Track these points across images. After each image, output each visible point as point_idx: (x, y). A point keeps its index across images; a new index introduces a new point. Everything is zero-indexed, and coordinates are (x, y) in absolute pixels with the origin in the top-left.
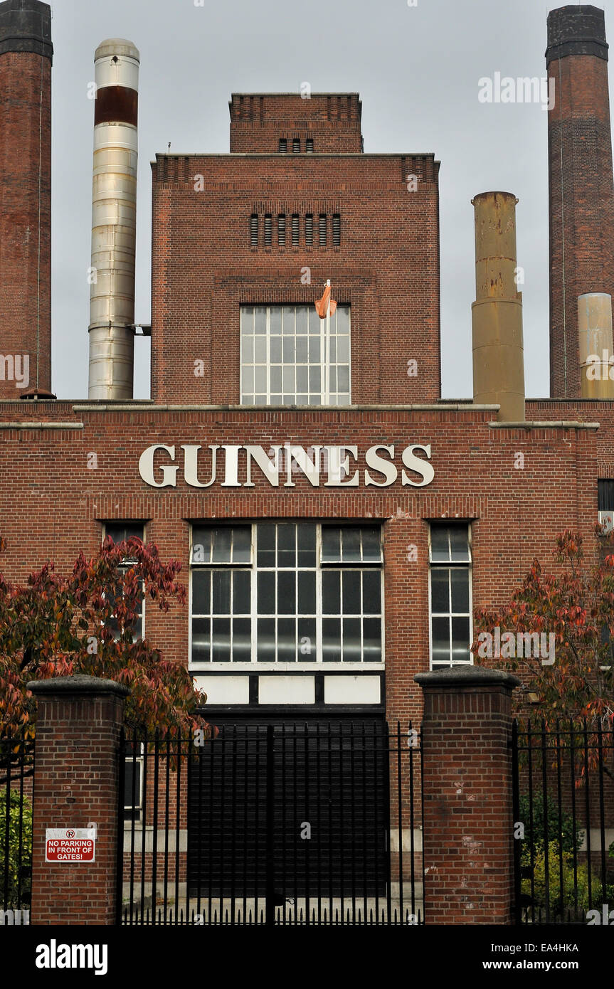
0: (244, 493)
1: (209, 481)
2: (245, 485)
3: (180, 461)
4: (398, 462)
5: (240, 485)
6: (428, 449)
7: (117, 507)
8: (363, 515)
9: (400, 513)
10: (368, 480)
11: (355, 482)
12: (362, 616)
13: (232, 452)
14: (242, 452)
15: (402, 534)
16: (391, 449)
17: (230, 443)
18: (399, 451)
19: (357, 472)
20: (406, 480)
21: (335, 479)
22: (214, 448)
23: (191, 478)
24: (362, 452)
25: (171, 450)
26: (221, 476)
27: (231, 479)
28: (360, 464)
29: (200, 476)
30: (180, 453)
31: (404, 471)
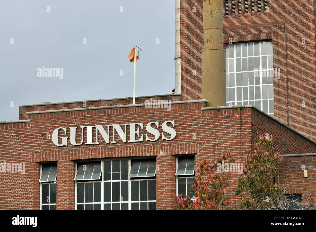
0: (95, 147)
1: (81, 141)
2: (95, 143)
3: (68, 134)
4: (160, 129)
5: (93, 143)
6: (173, 122)
7: (44, 156)
8: (146, 154)
9: (162, 153)
10: (147, 138)
11: (141, 139)
12: (148, 201)
13: (90, 129)
14: (94, 128)
15: (162, 163)
16: (157, 123)
17: (90, 125)
18: (160, 124)
19: (142, 135)
20: (163, 137)
21: (132, 139)
22: (83, 127)
23: (73, 142)
24: (144, 125)
25: (65, 129)
26: (85, 140)
27: (89, 141)
28: (143, 131)
29: (77, 140)
30: (68, 130)
31: (162, 133)
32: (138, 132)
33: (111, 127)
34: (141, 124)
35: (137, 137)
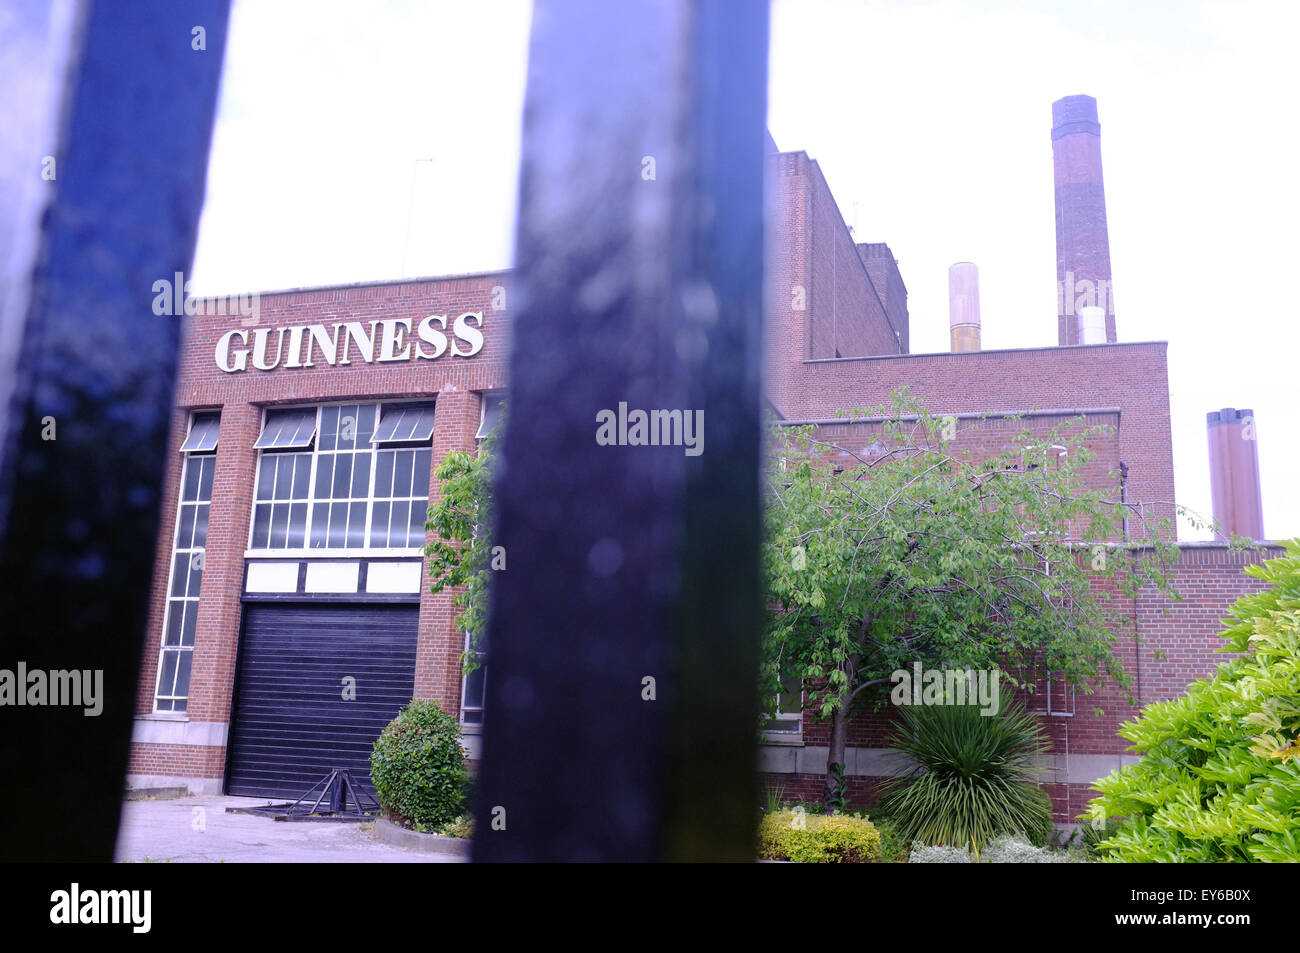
0: (304, 373)
1: (274, 360)
2: (305, 365)
3: (250, 345)
4: (448, 331)
5: (300, 365)
6: (479, 316)
7: (195, 394)
8: (413, 389)
9: (449, 387)
10: (419, 353)
11: (405, 356)
12: (411, 499)
13: (296, 333)
14: (306, 331)
15: (448, 408)
16: (444, 319)
17: (297, 324)
18: (450, 321)
19: (409, 346)
20: (455, 351)
21: (386, 354)
22: (281, 330)
23: (259, 362)
24: (415, 324)
25: (245, 335)
26: (284, 359)
27: (293, 360)
28: (412, 336)
29: (267, 359)
30: (252, 337)
31: (453, 342)
32: (399, 339)
33: (342, 328)
34: (408, 322)
35: (396, 350)
